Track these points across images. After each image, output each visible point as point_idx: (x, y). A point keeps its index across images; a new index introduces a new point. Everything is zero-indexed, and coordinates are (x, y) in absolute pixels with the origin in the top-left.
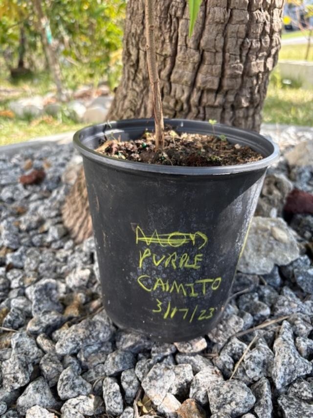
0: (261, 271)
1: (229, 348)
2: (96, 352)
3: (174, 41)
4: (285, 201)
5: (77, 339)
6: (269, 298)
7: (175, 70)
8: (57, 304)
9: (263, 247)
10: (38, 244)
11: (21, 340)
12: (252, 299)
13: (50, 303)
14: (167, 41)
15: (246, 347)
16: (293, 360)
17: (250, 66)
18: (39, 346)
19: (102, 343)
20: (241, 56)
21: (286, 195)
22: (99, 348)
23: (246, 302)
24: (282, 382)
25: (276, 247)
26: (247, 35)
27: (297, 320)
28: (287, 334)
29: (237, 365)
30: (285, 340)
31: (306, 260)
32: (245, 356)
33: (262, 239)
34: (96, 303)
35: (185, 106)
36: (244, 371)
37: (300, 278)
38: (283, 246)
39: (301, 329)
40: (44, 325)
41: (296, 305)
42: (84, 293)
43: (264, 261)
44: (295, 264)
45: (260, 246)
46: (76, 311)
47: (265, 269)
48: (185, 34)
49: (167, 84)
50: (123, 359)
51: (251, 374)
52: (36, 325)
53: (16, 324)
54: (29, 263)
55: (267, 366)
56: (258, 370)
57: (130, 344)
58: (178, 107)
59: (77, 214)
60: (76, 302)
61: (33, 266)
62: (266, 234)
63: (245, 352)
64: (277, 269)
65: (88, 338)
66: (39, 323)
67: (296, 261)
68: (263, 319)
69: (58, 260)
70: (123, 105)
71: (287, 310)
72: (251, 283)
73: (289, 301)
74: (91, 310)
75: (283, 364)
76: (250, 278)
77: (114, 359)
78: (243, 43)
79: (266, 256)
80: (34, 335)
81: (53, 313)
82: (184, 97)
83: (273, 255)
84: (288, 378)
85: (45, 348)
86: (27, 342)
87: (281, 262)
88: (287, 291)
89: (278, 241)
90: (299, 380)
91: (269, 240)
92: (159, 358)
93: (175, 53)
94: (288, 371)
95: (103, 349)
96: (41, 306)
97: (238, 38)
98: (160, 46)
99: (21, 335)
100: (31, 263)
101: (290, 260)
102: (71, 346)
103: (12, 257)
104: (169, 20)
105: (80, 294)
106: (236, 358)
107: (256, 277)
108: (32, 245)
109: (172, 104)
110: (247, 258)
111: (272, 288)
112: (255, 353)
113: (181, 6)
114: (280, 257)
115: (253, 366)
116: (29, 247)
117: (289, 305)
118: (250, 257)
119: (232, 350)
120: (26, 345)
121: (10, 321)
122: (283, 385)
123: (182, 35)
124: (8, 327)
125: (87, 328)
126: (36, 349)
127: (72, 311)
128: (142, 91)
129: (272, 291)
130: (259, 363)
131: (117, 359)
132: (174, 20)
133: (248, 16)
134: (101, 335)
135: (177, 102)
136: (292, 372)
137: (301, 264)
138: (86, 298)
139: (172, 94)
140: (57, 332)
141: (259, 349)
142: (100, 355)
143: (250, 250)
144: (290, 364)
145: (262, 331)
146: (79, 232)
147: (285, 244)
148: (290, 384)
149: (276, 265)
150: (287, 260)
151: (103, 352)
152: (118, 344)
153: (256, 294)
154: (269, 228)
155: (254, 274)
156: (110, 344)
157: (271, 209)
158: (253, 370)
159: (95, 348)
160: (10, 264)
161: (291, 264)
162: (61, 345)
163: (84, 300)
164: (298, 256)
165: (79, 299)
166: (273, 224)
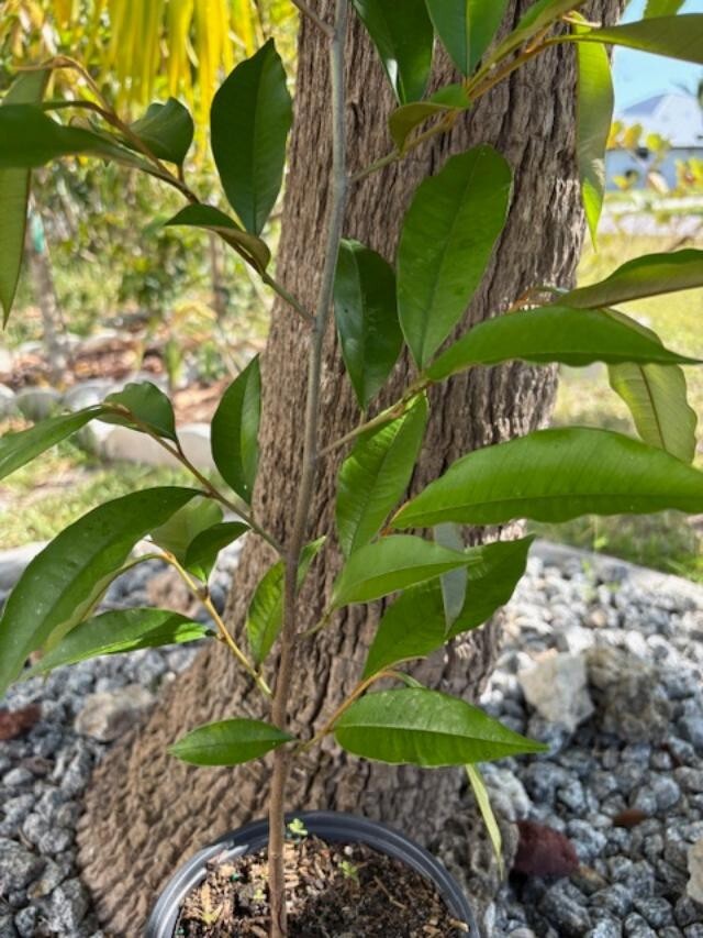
3: (322, 680)
4: (512, 863)
7: (321, 717)
14: (311, 678)
21: (515, 851)
26: (445, 675)
35: (337, 763)
48: (341, 680)
49: (307, 731)
58: (324, 763)
93: (324, 694)
104: (314, 653)
109: (313, 756)
113: (336, 640)
123: (336, 680)
132: (324, 655)
133: (446, 659)
135: (322, 754)
139: (315, 743)
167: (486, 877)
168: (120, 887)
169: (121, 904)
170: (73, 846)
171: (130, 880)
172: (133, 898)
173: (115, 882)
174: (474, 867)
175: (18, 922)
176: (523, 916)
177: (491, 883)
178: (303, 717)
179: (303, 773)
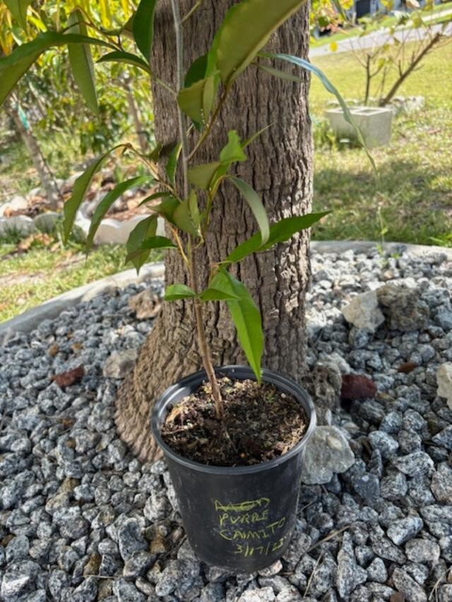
0: (321, 481)
1: (302, 566)
2: (190, 588)
4: (340, 393)
5: (173, 581)
6: (332, 507)
7: (220, 321)
8: (143, 542)
9: (322, 456)
10: (100, 467)
11: (122, 587)
12: (317, 510)
13: (136, 543)
15: (315, 563)
16: (351, 573)
17: (285, 308)
18: (139, 590)
19: (194, 579)
20: (275, 304)
21: (340, 387)
22: (193, 584)
23: (312, 514)
24: (344, 591)
25: (332, 455)
26: (278, 289)
27: (355, 529)
28: (348, 546)
29: (310, 581)
30: (345, 552)
31: (361, 464)
32: (315, 572)
33: (319, 449)
34: (177, 533)
35: (233, 345)
36: (314, 586)
37: (357, 486)
38: (339, 454)
39: (359, 538)
40: (139, 569)
41: (354, 515)
42: (165, 526)
43: (323, 471)
44: (352, 470)
45: (318, 455)
46: (162, 546)
47: (325, 479)
49: (214, 330)
50: (215, 592)
51: (320, 588)
52: (131, 571)
53: (111, 571)
54: (100, 494)
55: (332, 578)
56: (326, 583)
57: (218, 575)
58: (226, 346)
59: (136, 431)
60: (158, 536)
61: (105, 499)
62: (322, 444)
63: (315, 568)
64: (336, 476)
65: (182, 577)
66: (133, 568)
67: (353, 466)
68: (328, 531)
69: (127, 486)
70: (173, 335)
71: (347, 520)
72: (314, 494)
73: (348, 511)
74: (174, 541)
75: (343, 578)
76: (313, 490)
77: (207, 593)
78: (275, 296)
79: (325, 465)
80: (132, 580)
81: (142, 554)
82: (231, 339)
83: (330, 464)
84: (349, 588)
85: (146, 591)
86: (128, 588)
87: (338, 470)
88: (348, 498)
89: (335, 450)
90: (358, 587)
91: (326, 449)
92: (245, 584)
93: (218, 310)
94: (348, 582)
95: (196, 584)
96: (129, 548)
97: (271, 294)
99: (120, 583)
100: (102, 495)
101: (346, 467)
102: (169, 588)
103: (81, 491)
105: (161, 527)
106: (308, 574)
107: (319, 487)
108: (95, 470)
109: (220, 343)
110: (308, 469)
111: (334, 496)
112: (322, 569)
114: (338, 466)
115: (321, 581)
116: (94, 473)
117: (349, 515)
118: (311, 468)
119: (304, 568)
120: (128, 591)
121: (105, 569)
122: (345, 594)
124: (105, 575)
125: (179, 569)
126: (138, 593)
127: (158, 548)
128: (192, 331)
129: (334, 499)
130: (326, 577)
131: (210, 593)
133: (276, 279)
134: (192, 572)
135: (225, 342)
136: (351, 583)
137: (357, 468)
138: (167, 530)
139: (220, 336)
140: (151, 573)
141: (325, 564)
142: (194, 589)
143: (311, 461)
144: (349, 576)
145: (328, 544)
146: (141, 449)
147: (341, 453)
148: (352, 592)
149: (334, 473)
150: (344, 468)
151: (196, 586)
152: (208, 576)
153: (320, 504)
154: (324, 438)
155: (316, 484)
156: (201, 577)
157: (325, 412)
158: (322, 584)
159: (189, 584)
160: (81, 498)
161: (348, 470)
162: (161, 589)
163: (166, 532)
164: (353, 461)
165: (161, 532)
166: (328, 434)
167: (324, 398)
168: (141, 437)
169: (142, 444)
170: (114, 426)
171: (145, 431)
172: (147, 440)
173: (138, 435)
174: (318, 394)
175: (94, 462)
176: (350, 418)
177: (328, 401)
178: (211, 323)
179: (217, 354)
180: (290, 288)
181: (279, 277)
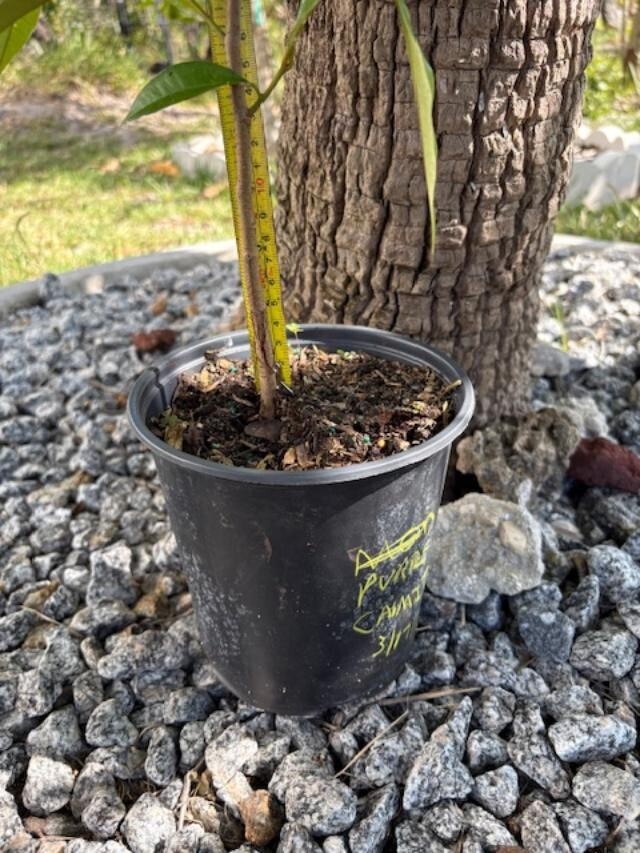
0: (462, 596)
1: (358, 723)
2: (156, 683)
3: (339, 180)
4: (567, 463)
5: (130, 660)
6: (466, 647)
7: (342, 228)
8: (128, 590)
9: (479, 553)
10: (136, 471)
11: (58, 641)
12: (435, 643)
13: (117, 587)
14: (328, 178)
15: (384, 726)
16: (437, 770)
17: (480, 231)
18: (81, 656)
19: (169, 672)
20: (462, 211)
21: (572, 451)
22: (164, 678)
23: (424, 647)
24: (413, 799)
25: (501, 558)
26: (472, 177)
27: (488, 699)
28: (459, 722)
29: (361, 753)
30: (451, 731)
31: (552, 593)
32: (376, 742)
33: (479, 539)
34: (187, 599)
36: (363, 766)
37: (525, 625)
38: (515, 561)
39: (488, 716)
40: (95, 624)
41: (498, 673)
42: (173, 580)
43: (471, 580)
44: (529, 596)
45: (474, 551)
46: (152, 607)
47: (471, 596)
48: (356, 172)
49: (330, 249)
50: (191, 705)
51: (371, 774)
52: (84, 622)
53: (61, 613)
54: (109, 507)
55: (403, 766)
56: (386, 770)
57: (209, 681)
58: (350, 290)
60: (157, 591)
61: (113, 514)
62: (487, 532)
63: (379, 736)
64: (496, 598)
65: (148, 661)
66: (89, 619)
67: (534, 590)
68: (439, 684)
69: (154, 508)
71: (480, 678)
72: (440, 615)
73: (488, 664)
74: (178, 608)
75: (421, 773)
76: (440, 606)
77: (176, 701)
78: (464, 190)
79: (479, 571)
80: (76, 637)
81: (115, 605)
82: (359, 275)
83: (490, 572)
84: (425, 796)
85: (89, 662)
86: (66, 644)
87: (503, 587)
88: (502, 643)
89: (508, 550)
90: (444, 803)
91: (493, 542)
92: (248, 714)
94: (426, 785)
95: (169, 680)
96: (101, 590)
97: (454, 182)
98: (318, 184)
99: (59, 634)
100: (111, 507)
101: (520, 587)
102: (120, 668)
103: (87, 492)
104: (330, 145)
105: (167, 580)
106: (361, 741)
107: (454, 605)
108: (126, 472)
109: (339, 282)
110: (445, 569)
111: (478, 631)
112: (390, 743)
113: (350, 122)
114: (504, 580)
115: (378, 761)
116: (119, 474)
117: (486, 670)
118: (451, 567)
119: (360, 727)
120: (63, 651)
121: (52, 607)
122: (414, 805)
123: (351, 174)
124: (49, 616)
125: (148, 645)
126: (75, 660)
127: (146, 607)
128: (296, 249)
129: (475, 636)
130: (390, 759)
131: (181, 703)
132: (339, 145)
133: (471, 147)
134: (167, 659)
135: (349, 280)
136: (432, 790)
137: (541, 597)
138: (175, 588)
139: (340, 265)
140: (114, 637)
141: (401, 737)
142: (163, 688)
143: (455, 555)
144: (432, 774)
145: (427, 705)
147: (519, 557)
148: (429, 807)
149: (493, 592)
150: (515, 586)
151: (167, 684)
152: (195, 676)
153: (446, 636)
154: (495, 522)
155: (452, 600)
156: (182, 674)
157: (521, 481)
158: (377, 768)
159: (157, 676)
160: (82, 503)
161: (523, 593)
162: (105, 664)
163: (170, 590)
164: (538, 582)
165: (163, 586)
166: (507, 516)
167: (528, 457)
174: (518, 446)
176: (572, 515)
177: (533, 465)
178: (325, 230)
179: (331, 304)
180: (503, 185)
181: (479, 144)
